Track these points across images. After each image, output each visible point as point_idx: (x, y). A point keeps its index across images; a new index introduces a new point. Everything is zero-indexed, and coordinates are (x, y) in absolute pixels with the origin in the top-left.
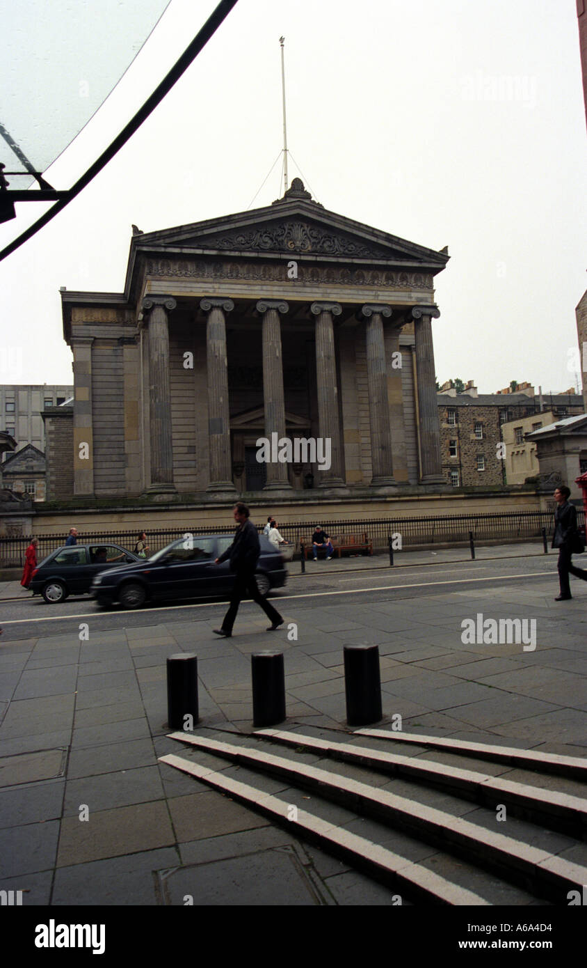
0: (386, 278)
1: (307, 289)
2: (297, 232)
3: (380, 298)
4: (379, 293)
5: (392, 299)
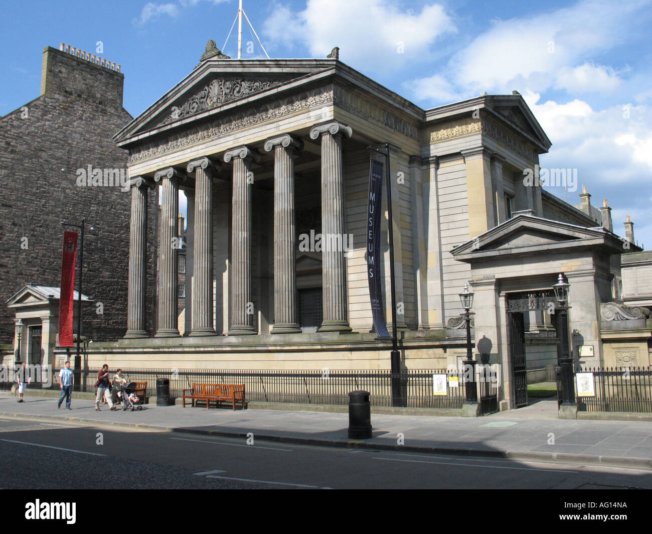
0: (301, 98)
1: (222, 140)
2: (215, 88)
3: (281, 128)
4: (280, 123)
5: (292, 125)
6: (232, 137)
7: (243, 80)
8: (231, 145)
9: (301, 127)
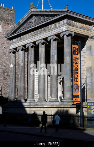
1: (36, 37)
2: (34, 19)
3: (53, 33)
4: (52, 31)
5: (55, 32)
6: (38, 36)
7: (42, 17)
8: (38, 39)
9: (58, 33)
